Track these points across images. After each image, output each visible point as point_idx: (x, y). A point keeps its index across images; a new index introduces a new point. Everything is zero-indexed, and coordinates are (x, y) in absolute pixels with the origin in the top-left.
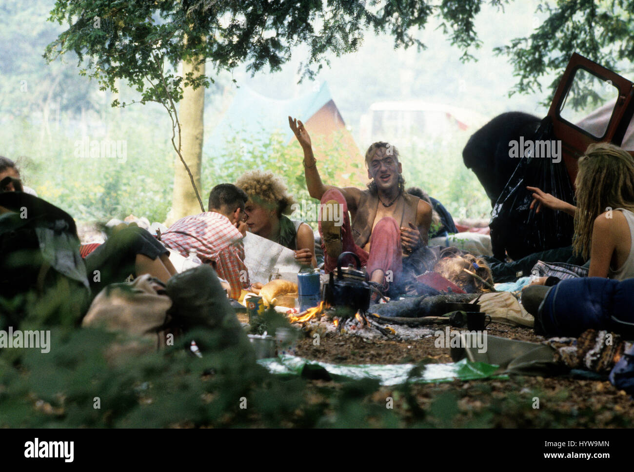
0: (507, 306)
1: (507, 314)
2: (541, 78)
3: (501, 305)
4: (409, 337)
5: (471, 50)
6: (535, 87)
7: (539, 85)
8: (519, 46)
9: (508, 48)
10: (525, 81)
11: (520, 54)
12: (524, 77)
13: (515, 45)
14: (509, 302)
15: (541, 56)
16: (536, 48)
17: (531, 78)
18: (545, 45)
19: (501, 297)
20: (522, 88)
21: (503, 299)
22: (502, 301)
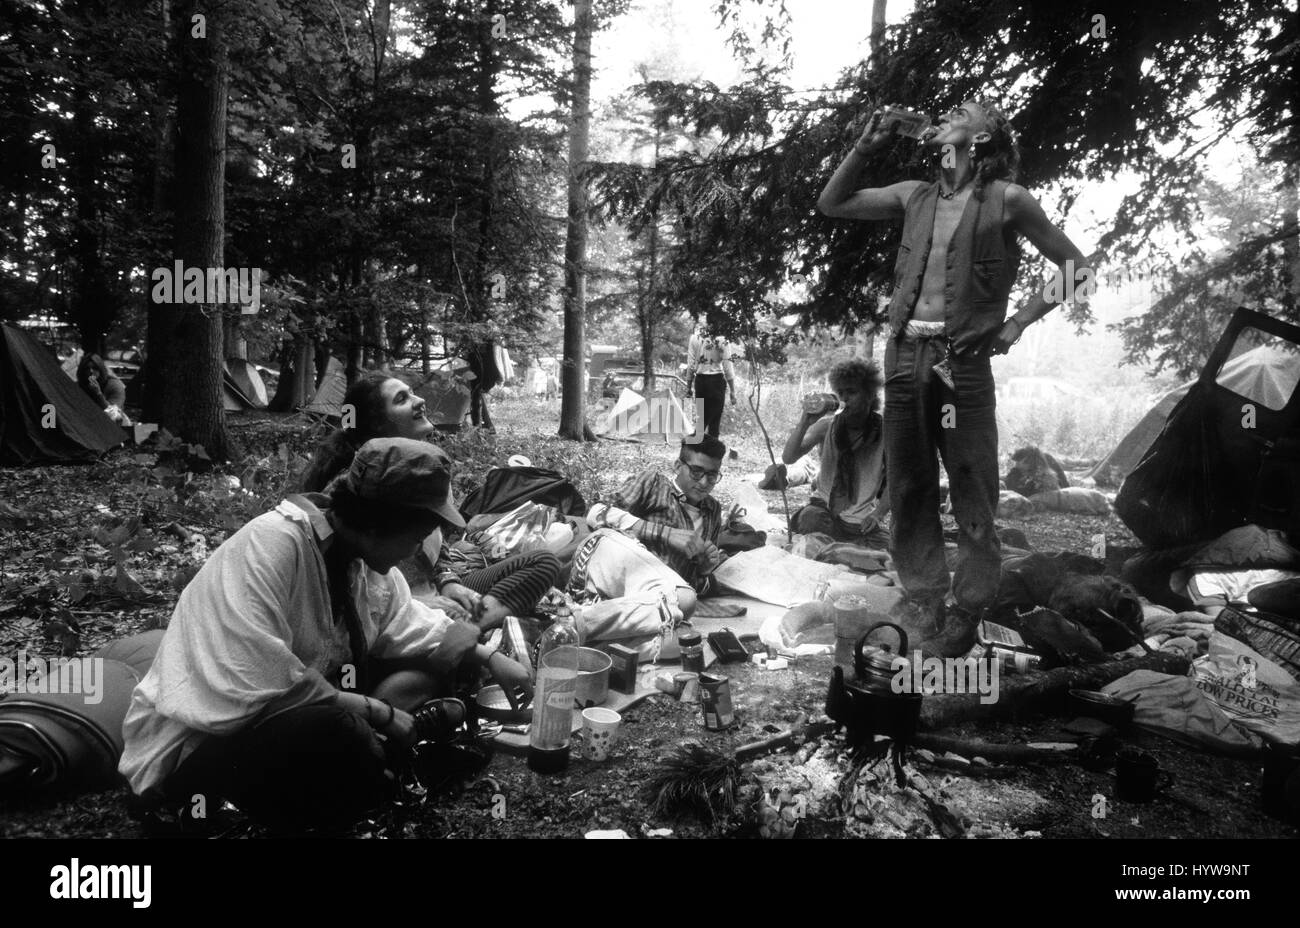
0: (1183, 706)
1: (1186, 725)
2: (1150, 353)
3: (1174, 702)
4: (989, 831)
5: (1086, 326)
6: (1144, 360)
7: (1148, 358)
8: (1132, 324)
9: (1120, 325)
10: (1135, 354)
11: (1131, 331)
12: (1134, 351)
13: (1127, 324)
14: (1187, 699)
15: (1152, 333)
16: (1146, 326)
17: (1141, 353)
18: (1156, 324)
19: (1171, 686)
20: (1132, 360)
21: (1175, 692)
22: (1176, 696)
